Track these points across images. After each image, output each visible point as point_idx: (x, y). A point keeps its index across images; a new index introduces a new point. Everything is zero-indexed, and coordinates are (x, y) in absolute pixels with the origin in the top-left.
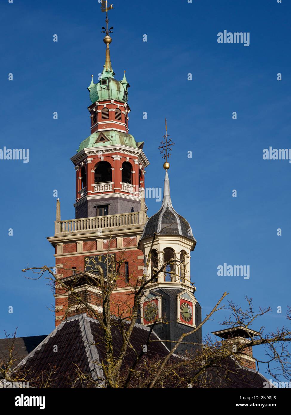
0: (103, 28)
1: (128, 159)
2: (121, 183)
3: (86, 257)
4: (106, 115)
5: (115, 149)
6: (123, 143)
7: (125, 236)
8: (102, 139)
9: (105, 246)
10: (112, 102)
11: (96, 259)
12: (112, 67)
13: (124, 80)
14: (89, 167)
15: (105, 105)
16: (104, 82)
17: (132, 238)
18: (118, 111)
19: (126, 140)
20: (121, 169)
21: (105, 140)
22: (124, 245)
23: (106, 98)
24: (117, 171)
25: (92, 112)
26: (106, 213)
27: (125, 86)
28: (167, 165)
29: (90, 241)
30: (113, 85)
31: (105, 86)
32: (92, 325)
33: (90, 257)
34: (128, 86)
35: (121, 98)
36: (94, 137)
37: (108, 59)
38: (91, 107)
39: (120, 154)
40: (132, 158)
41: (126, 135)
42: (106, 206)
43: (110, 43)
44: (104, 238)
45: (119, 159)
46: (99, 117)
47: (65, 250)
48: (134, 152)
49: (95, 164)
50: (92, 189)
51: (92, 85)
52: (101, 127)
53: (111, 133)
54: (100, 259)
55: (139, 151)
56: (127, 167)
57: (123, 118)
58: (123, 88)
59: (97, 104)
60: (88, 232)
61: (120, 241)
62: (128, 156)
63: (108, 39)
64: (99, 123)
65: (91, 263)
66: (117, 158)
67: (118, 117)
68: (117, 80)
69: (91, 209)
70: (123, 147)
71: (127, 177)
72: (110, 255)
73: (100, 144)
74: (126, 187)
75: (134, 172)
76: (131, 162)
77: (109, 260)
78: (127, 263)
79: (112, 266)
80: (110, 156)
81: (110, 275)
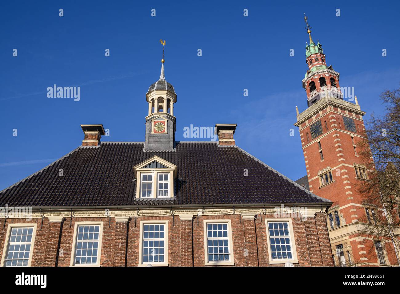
0: (306, 28)
1: (321, 76)
2: (320, 87)
3: (310, 126)
4: (312, 62)
5: (314, 74)
6: (317, 70)
7: (322, 109)
9: (316, 118)
10: (312, 55)
12: (313, 41)
13: (318, 43)
15: (310, 58)
17: (325, 109)
18: (316, 58)
20: (319, 81)
21: (310, 73)
22: (323, 114)
23: (310, 55)
24: (317, 83)
26: (315, 103)
27: (319, 46)
29: (310, 118)
30: (312, 48)
31: (308, 50)
33: (311, 125)
35: (317, 52)
37: (311, 39)
39: (317, 75)
41: (321, 66)
42: (315, 100)
43: (310, 32)
45: (317, 77)
47: (302, 127)
48: (324, 72)
49: (308, 84)
50: (310, 95)
54: (315, 125)
55: (326, 70)
56: (322, 79)
57: (320, 59)
58: (317, 47)
59: (307, 59)
60: (308, 115)
61: (321, 113)
62: (321, 74)
65: (312, 128)
66: (316, 77)
67: (317, 60)
69: (311, 103)
71: (323, 84)
72: (318, 121)
74: (323, 88)
75: (326, 80)
76: (324, 76)
77: (318, 124)
78: (325, 121)
79: (320, 125)
80: (313, 78)
81: (320, 130)
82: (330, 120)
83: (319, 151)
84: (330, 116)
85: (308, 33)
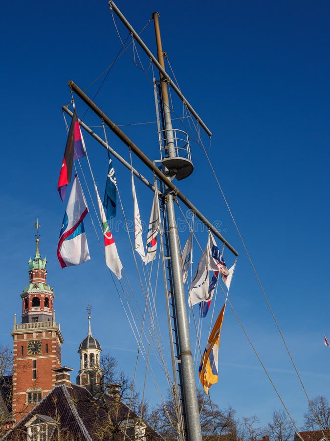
0: (36, 235)
1: (47, 296)
2: (44, 307)
3: (28, 341)
4: (37, 276)
5: (42, 292)
6: (45, 289)
7: (47, 332)
8: (36, 287)
9: (37, 337)
10: (40, 269)
11: (33, 342)
12: (39, 253)
13: (45, 259)
14: (29, 299)
15: (37, 271)
16: (36, 261)
18: (43, 274)
19: (46, 287)
20: (44, 301)
22: (46, 336)
23: (37, 268)
24: (42, 301)
25: (30, 274)
26: (37, 321)
28: (90, 317)
29: (30, 334)
30: (40, 262)
32: (69, 389)
33: (30, 341)
34: (47, 262)
35: (44, 268)
36: (31, 285)
37: (38, 250)
38: (30, 271)
39: (44, 294)
40: (49, 296)
41: (46, 285)
42: (37, 318)
43: (39, 242)
44: (37, 333)
46: (34, 276)
47: (18, 338)
48: (50, 293)
49: (32, 298)
50: (31, 309)
51: (30, 261)
52: (35, 281)
53: (40, 284)
54: (34, 343)
55: (52, 292)
56: (47, 299)
58: (45, 263)
59: (33, 270)
60: (30, 330)
61: (44, 334)
63: (38, 240)
64: (34, 279)
65: (30, 344)
66: (43, 296)
67: (43, 276)
68: (42, 260)
69: (30, 319)
70: (45, 291)
71: (46, 304)
72: (39, 341)
73: (35, 289)
74: (47, 309)
75: (49, 302)
77: (39, 343)
78: (47, 344)
79: (40, 346)
80: (39, 295)
81: (39, 350)
82: (52, 345)
83: (33, 370)
84: (53, 342)
85: (37, 242)
